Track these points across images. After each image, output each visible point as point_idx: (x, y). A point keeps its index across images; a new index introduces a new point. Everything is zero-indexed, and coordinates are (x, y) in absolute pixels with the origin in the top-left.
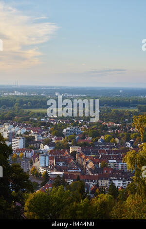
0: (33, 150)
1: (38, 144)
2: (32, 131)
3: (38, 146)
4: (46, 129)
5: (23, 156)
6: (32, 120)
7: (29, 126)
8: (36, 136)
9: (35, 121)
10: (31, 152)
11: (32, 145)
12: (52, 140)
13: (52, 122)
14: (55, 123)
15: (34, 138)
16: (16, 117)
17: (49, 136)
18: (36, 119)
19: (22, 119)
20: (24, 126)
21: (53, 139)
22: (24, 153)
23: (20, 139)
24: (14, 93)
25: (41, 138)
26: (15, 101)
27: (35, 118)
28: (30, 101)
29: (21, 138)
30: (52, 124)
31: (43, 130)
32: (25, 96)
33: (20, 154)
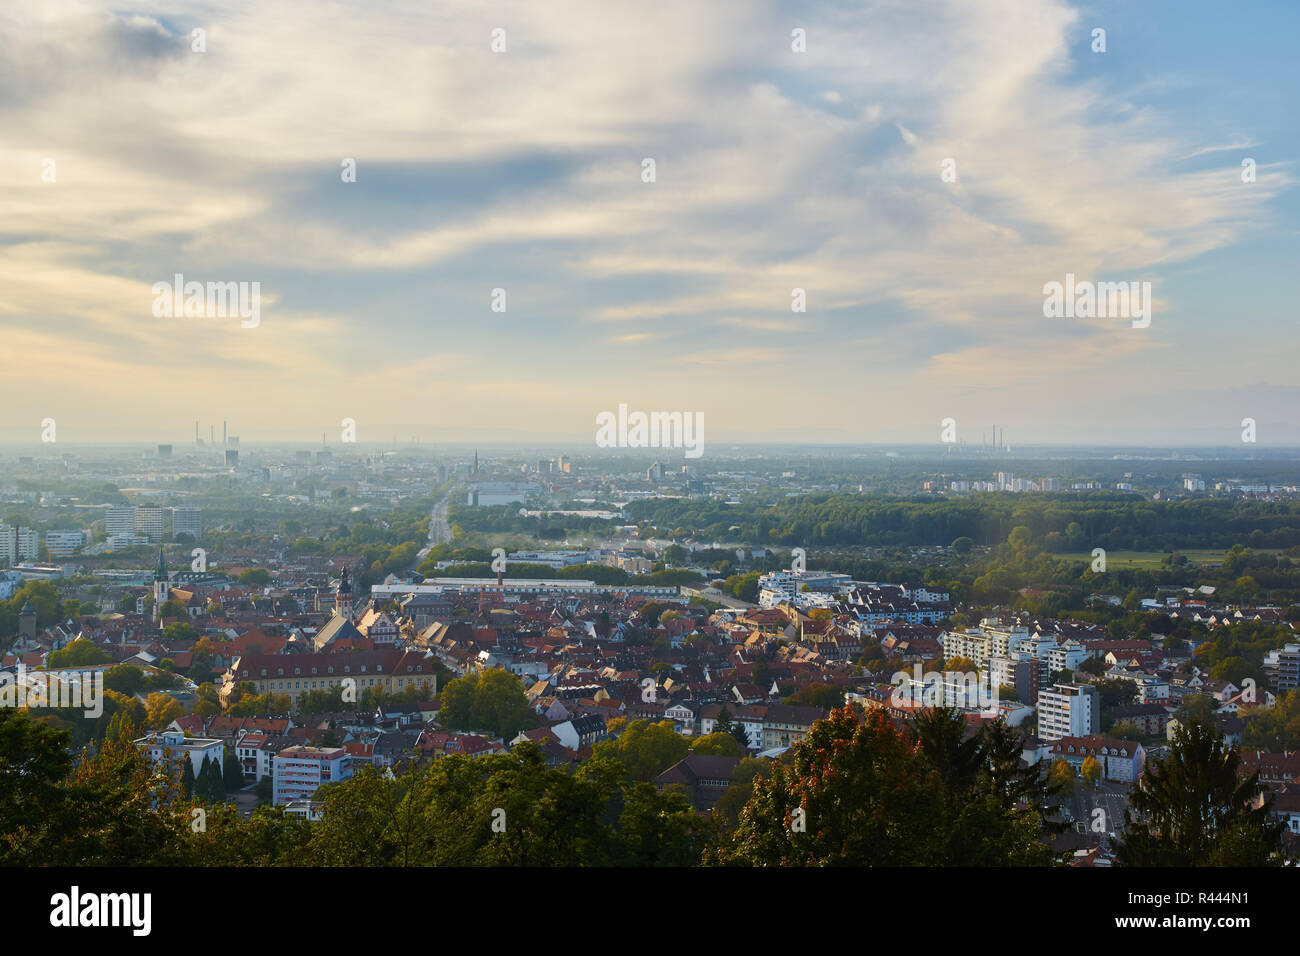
0: (1140, 748)
1: (1154, 720)
2: (1110, 657)
3: (1155, 729)
4: (1176, 649)
5: (1095, 772)
6: (1101, 607)
7: (1093, 634)
8: (1140, 682)
9: (1117, 612)
10: (1130, 755)
11: (1126, 722)
12: (1216, 704)
13: (1197, 617)
14: (1212, 620)
15: (1132, 688)
16: (1023, 591)
17: (1196, 682)
18: (1116, 601)
19: (1056, 598)
20: (1069, 633)
21: (1218, 696)
22: (1101, 760)
23: (1075, 693)
24: (994, 480)
25: (1163, 691)
26: (1008, 514)
27: (1112, 593)
28: (1075, 518)
29: (1079, 689)
30: (1201, 626)
31: (1166, 654)
32: (1050, 496)
33: (1084, 765)
